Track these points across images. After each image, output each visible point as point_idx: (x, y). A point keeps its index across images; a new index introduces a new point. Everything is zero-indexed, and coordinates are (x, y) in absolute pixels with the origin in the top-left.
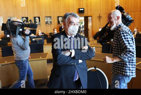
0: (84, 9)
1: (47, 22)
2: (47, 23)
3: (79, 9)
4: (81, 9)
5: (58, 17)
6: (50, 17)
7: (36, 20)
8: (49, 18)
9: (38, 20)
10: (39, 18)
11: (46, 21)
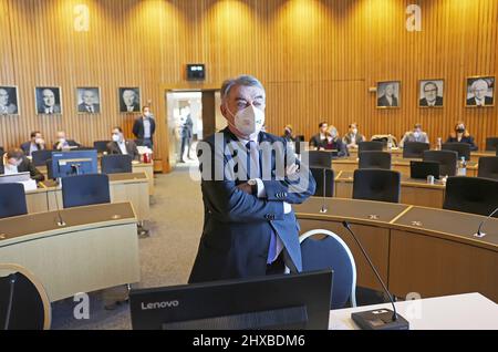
0: (203, 66)
1: (84, 104)
2: (83, 107)
3: (189, 66)
4: (197, 66)
5: (122, 90)
6: (96, 89)
7: (46, 100)
8: (89, 93)
9: (53, 100)
10: (56, 91)
11: (80, 102)
